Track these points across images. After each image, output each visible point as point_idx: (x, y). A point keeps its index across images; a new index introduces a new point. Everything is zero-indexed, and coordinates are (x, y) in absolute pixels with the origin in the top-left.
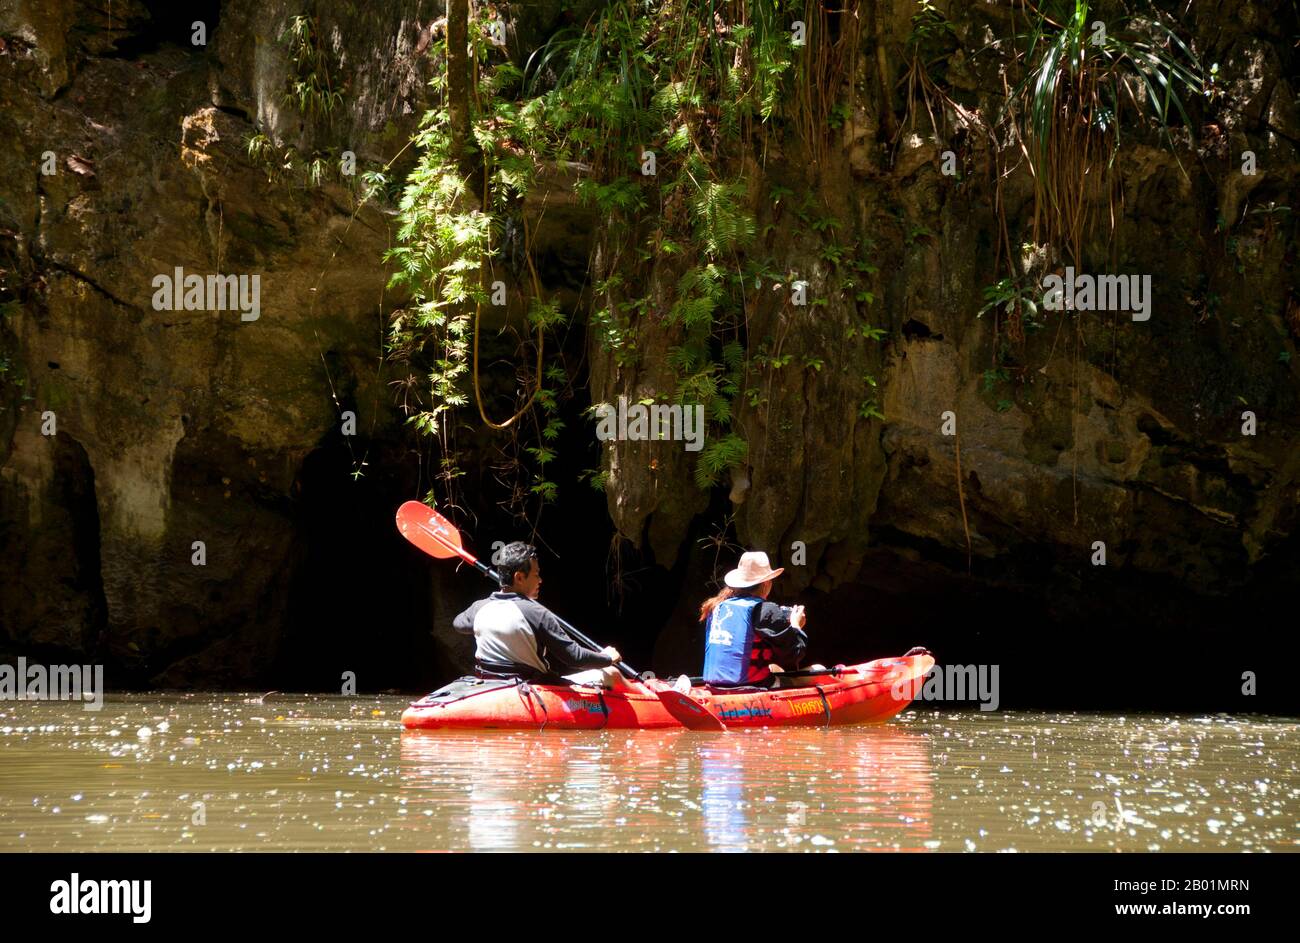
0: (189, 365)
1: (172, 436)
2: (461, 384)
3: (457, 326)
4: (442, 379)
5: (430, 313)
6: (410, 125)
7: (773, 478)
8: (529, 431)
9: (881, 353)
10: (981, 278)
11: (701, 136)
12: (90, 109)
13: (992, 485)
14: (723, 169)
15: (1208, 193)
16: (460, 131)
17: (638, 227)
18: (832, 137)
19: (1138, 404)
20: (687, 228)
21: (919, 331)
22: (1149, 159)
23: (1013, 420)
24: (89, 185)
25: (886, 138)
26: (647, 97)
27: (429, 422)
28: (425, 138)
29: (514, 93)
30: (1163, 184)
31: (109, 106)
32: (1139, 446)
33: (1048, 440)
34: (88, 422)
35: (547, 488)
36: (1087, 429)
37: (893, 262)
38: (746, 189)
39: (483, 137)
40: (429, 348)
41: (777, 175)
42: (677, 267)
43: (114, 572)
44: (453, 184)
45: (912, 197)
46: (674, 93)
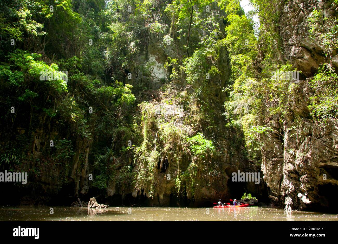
0: (164, 189)
1: (163, 193)
2: (179, 190)
3: (179, 187)
4: (178, 190)
5: (178, 186)
6: (176, 176)
7: (196, 195)
8: (183, 192)
9: (202, 188)
10: (207, 184)
11: (192, 176)
12: (159, 176)
13: (208, 195)
14: (193, 178)
15: (218, 179)
16: (179, 176)
17: (188, 181)
18: (199, 176)
19: (215, 190)
20: (191, 181)
21: (203, 187)
22: (215, 177)
23: (209, 191)
24: (159, 180)
25: (201, 177)
26: (189, 174)
27: (178, 192)
28: (177, 177)
29: (182, 174)
30: (216, 179)
31: (160, 176)
32: (215, 193)
33: (210, 193)
34: (159, 192)
35: (184, 196)
36: (212, 192)
37: (202, 183)
38: (194, 179)
39: (180, 177)
40: (178, 188)
41: (196, 179)
42: (191, 183)
43: (160, 201)
44: (179, 179)
45: (203, 180)
46: (190, 174)
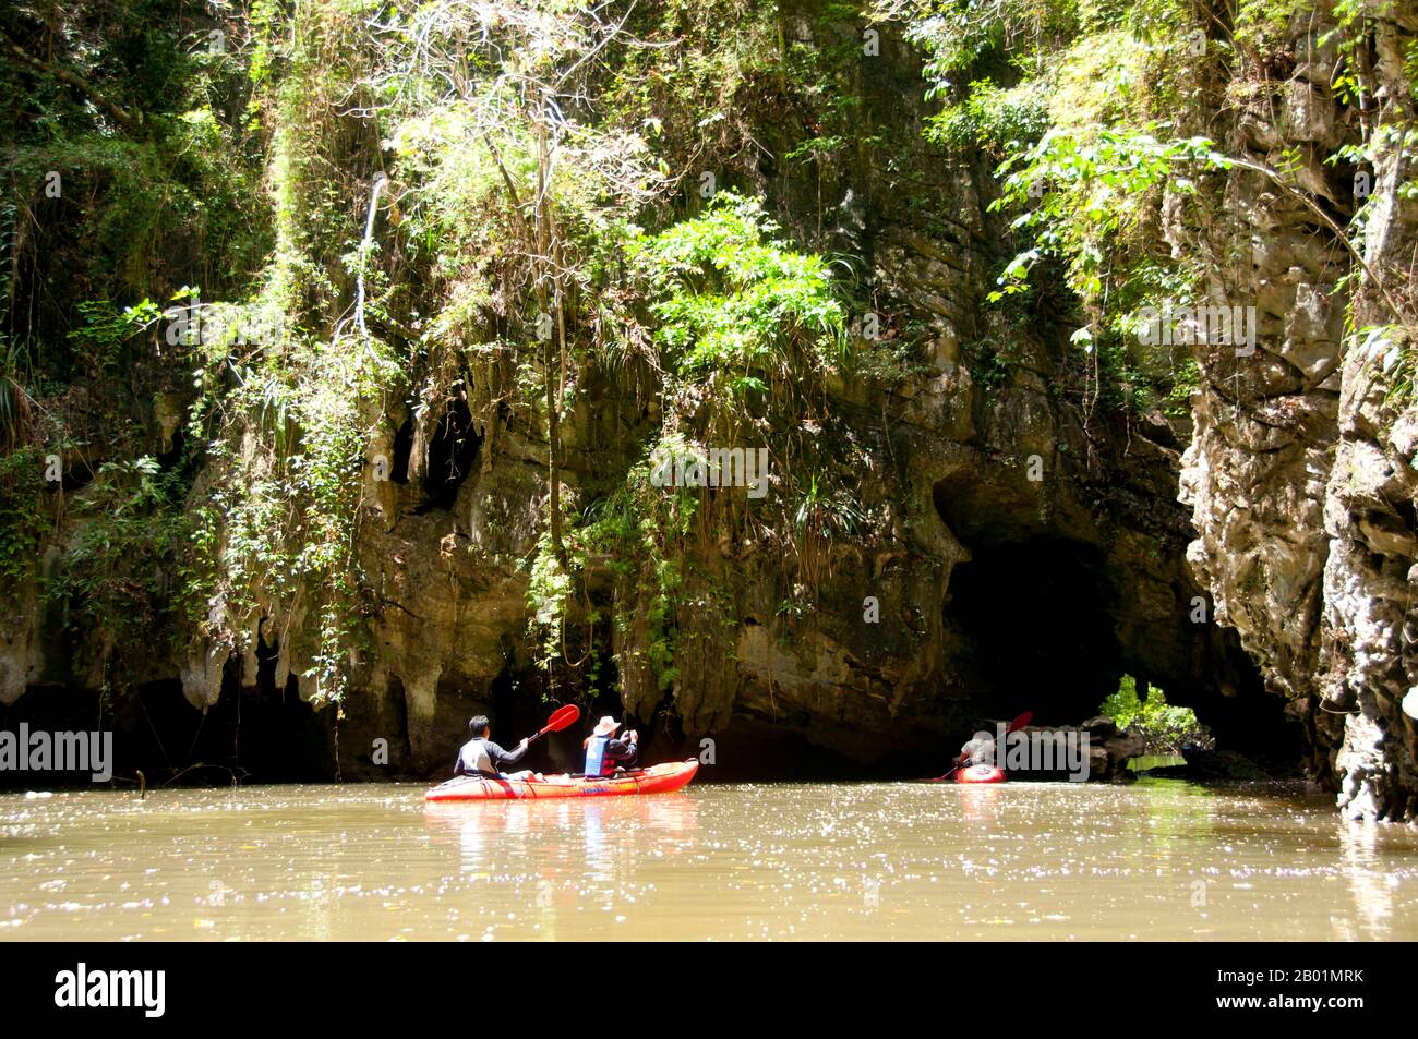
0: (444, 642)
1: (437, 673)
2: (557, 647)
3: (556, 623)
4: (549, 646)
5: (543, 618)
6: (535, 539)
7: (691, 685)
8: (587, 667)
9: (736, 631)
10: (777, 599)
11: (658, 541)
12: (403, 536)
13: (784, 686)
14: (667, 555)
15: (869, 563)
16: (557, 540)
17: (632, 580)
18: (713, 541)
19: (844, 652)
20: (653, 580)
21: (751, 621)
22: (845, 549)
23: (792, 659)
24: (403, 568)
25: (736, 540)
26: (635, 525)
27: (544, 664)
28: (541, 544)
29: (579, 525)
30: (851, 559)
31: (412, 534)
32: (845, 669)
33: (807, 667)
34: (402, 668)
35: (595, 692)
36: (823, 662)
37: (740, 593)
38: (678, 563)
39: (566, 543)
40: (544, 632)
41: (690, 557)
42: (649, 596)
43: (413, 731)
44: (554, 563)
45: (748, 566)
46: (646, 523)
